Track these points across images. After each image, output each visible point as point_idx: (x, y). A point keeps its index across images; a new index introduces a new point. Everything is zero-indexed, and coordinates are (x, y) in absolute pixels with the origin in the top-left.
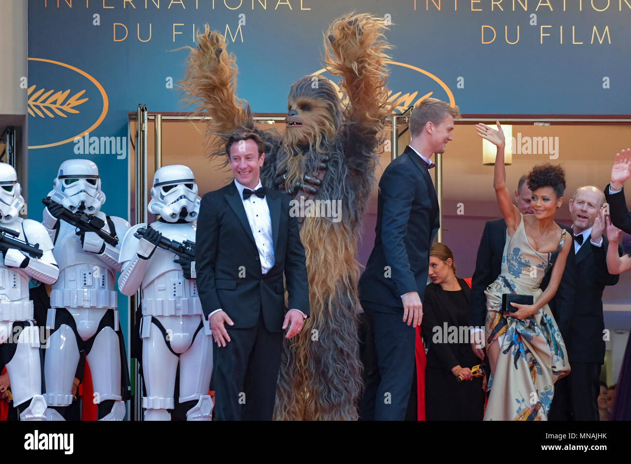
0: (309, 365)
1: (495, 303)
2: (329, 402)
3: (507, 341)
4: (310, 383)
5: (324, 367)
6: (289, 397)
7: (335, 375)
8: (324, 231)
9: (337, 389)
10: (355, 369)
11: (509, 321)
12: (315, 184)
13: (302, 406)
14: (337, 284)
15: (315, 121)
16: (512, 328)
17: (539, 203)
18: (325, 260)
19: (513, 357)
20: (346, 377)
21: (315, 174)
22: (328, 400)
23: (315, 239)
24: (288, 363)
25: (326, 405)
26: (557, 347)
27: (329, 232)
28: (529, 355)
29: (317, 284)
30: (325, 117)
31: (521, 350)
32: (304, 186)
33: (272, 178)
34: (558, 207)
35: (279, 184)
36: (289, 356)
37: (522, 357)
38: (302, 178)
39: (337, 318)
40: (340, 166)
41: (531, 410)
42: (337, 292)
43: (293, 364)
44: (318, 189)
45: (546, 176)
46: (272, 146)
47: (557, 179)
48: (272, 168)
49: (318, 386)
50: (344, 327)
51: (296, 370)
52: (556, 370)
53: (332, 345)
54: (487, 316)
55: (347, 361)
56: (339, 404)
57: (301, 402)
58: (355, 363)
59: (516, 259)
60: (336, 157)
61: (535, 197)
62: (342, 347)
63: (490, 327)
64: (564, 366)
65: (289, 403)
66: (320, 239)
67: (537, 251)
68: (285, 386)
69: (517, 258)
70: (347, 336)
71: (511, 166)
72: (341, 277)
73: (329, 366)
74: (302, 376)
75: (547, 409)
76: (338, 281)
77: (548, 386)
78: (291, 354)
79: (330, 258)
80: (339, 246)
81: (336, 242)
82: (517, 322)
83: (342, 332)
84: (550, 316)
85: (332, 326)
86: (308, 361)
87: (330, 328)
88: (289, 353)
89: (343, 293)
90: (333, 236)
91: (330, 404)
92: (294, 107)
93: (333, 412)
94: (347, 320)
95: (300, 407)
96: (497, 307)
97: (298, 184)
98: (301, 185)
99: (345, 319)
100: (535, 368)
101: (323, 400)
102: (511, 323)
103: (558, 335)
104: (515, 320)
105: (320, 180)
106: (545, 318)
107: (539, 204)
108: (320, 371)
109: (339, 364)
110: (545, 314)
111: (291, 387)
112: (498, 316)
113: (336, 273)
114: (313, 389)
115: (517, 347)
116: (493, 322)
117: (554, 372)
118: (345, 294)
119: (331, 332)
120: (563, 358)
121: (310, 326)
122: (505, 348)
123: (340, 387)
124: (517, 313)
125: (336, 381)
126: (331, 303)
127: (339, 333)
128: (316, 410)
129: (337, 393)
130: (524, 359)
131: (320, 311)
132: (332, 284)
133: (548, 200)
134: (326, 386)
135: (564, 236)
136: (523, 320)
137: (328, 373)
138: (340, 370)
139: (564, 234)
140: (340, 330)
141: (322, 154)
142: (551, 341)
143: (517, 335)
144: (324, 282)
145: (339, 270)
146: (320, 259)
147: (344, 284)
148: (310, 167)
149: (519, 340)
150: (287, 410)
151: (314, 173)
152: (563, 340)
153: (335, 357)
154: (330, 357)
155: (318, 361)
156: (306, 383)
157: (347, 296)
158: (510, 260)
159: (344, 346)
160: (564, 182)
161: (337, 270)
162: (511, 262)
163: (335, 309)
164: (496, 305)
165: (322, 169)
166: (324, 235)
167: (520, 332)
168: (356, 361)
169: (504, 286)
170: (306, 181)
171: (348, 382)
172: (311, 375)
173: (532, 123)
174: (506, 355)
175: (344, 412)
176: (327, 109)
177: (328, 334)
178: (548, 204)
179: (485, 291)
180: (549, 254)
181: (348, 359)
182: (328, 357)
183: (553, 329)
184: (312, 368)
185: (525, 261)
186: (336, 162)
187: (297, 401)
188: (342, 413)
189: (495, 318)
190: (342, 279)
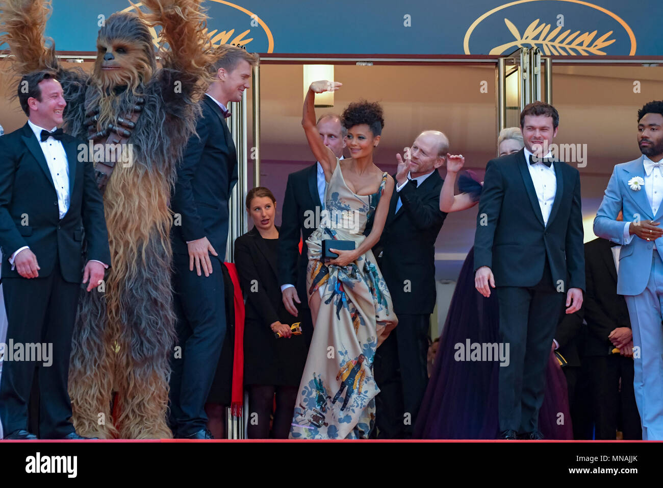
0: (121, 317)
1: (316, 252)
2: (141, 355)
3: (329, 290)
4: (122, 335)
5: (137, 319)
6: (99, 351)
7: (148, 327)
8: (138, 176)
9: (149, 342)
10: (169, 320)
11: (330, 270)
12: (128, 127)
13: (112, 360)
14: (150, 231)
15: (133, 64)
16: (334, 277)
17: (355, 141)
18: (140, 207)
19: (335, 307)
20: (159, 329)
21: (129, 116)
22: (141, 353)
23: (129, 185)
24: (99, 315)
25: (138, 358)
26: (381, 296)
27: (143, 178)
28: (350, 305)
29: (131, 231)
30: (142, 60)
31: (344, 300)
32: (117, 128)
33: (80, 119)
34: (375, 146)
35: (89, 126)
36: (99, 308)
37: (344, 307)
38: (116, 120)
39: (151, 267)
40: (158, 111)
41: (354, 362)
42: (150, 240)
43: (104, 315)
44: (132, 132)
45: (361, 113)
46: (80, 85)
47: (373, 116)
48: (80, 109)
49: (130, 338)
50: (158, 276)
51: (107, 322)
52: (379, 320)
53: (145, 296)
54: (309, 266)
55: (161, 312)
56: (152, 358)
57: (111, 356)
58: (169, 315)
59: (335, 204)
60: (152, 101)
61: (350, 135)
62: (155, 297)
63: (312, 278)
64: (387, 315)
65: (100, 357)
66: (134, 184)
67: (356, 194)
68: (95, 338)
69: (337, 203)
70: (161, 286)
71: (331, 108)
72: (155, 223)
73: (141, 317)
74: (113, 329)
75: (371, 362)
76: (152, 228)
77: (371, 338)
78: (102, 306)
79: (144, 204)
80: (153, 193)
81: (150, 188)
82: (339, 269)
83: (156, 282)
84: (374, 264)
85: (146, 275)
86: (120, 312)
87: (143, 278)
88: (100, 305)
89: (157, 241)
90: (146, 182)
91: (142, 357)
92: (110, 50)
93: (146, 366)
94: (161, 269)
95: (110, 361)
96: (317, 255)
97: (110, 126)
98: (114, 128)
99: (158, 268)
100: (358, 319)
101: (135, 353)
102: (333, 272)
103: (382, 284)
104: (337, 267)
105: (134, 123)
106: (367, 265)
107: (354, 143)
108: (133, 322)
109: (152, 316)
110: (368, 261)
111: (101, 341)
112: (319, 265)
113: (150, 220)
114: (125, 343)
115: (339, 297)
116: (313, 272)
117: (377, 322)
118: (159, 242)
119: (144, 281)
120: (386, 307)
121: (123, 276)
122: (327, 297)
123: (153, 339)
124: (338, 260)
125: (148, 334)
126: (145, 251)
127: (153, 283)
128: (128, 364)
129: (149, 345)
130: (346, 309)
131: (133, 259)
132: (146, 231)
133: (363, 138)
134: (139, 338)
135: (385, 178)
136: (345, 267)
137: (141, 324)
138: (154, 321)
139: (385, 176)
140: (153, 280)
141: (137, 96)
142: (374, 289)
143: (339, 284)
144: (138, 229)
145: (153, 216)
146: (134, 205)
147: (158, 231)
148: (124, 109)
149: (341, 289)
150: (97, 365)
151: (127, 115)
152: (387, 290)
153: (149, 307)
154: (143, 308)
155: (130, 312)
156: (118, 335)
157: (161, 244)
158: (329, 206)
159: (158, 296)
160: (382, 121)
161: (151, 218)
162: (330, 208)
163: (148, 257)
164: (316, 253)
165: (136, 111)
166: (139, 181)
167: (342, 280)
168: (170, 313)
169: (325, 233)
170: (120, 124)
171: (161, 335)
172: (123, 327)
173: (354, 63)
174: (328, 306)
175: (157, 366)
176: (144, 51)
177: (141, 284)
178: (364, 143)
179: (306, 241)
180: (369, 197)
181: (162, 311)
182: (141, 308)
183: (377, 277)
184: (124, 320)
185: (345, 205)
186: (154, 106)
187: (108, 355)
188: (155, 367)
189: (316, 267)
190: (156, 227)
